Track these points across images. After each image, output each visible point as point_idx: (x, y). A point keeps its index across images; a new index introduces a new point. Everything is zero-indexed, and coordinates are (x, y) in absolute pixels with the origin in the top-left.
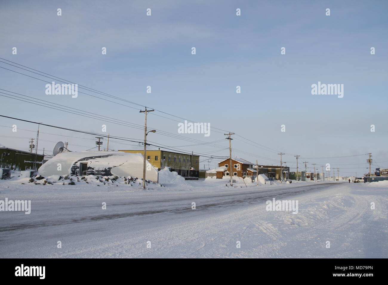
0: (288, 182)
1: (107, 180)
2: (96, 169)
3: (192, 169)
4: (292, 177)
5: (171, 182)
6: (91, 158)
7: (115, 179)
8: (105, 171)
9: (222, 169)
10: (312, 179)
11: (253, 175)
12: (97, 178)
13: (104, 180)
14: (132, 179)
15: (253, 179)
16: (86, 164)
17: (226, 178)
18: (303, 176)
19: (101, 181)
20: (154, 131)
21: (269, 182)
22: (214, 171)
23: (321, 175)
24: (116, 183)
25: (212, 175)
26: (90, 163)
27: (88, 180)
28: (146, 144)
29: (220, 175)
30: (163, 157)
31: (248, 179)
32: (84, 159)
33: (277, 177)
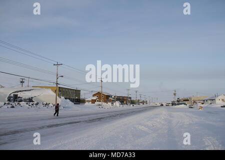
0: (131, 106)
1: (33, 105)
2: (24, 98)
3: (77, 98)
4: (133, 102)
5: (67, 106)
6: (20, 91)
7: (37, 104)
8: (29, 99)
9: (95, 98)
10: (143, 104)
11: (113, 102)
12: (27, 104)
13: (31, 104)
14: (47, 104)
15: (112, 104)
16: (17, 95)
17: (97, 103)
18: (138, 102)
19: (29, 105)
20: (62, 76)
21: (122, 105)
22: (90, 99)
23: (148, 101)
24: (38, 106)
25: (89, 101)
26: (19, 95)
27: (22, 105)
28: (57, 84)
29: (93, 101)
30: (60, 91)
31: (110, 104)
32: (16, 92)
33: (125, 102)
